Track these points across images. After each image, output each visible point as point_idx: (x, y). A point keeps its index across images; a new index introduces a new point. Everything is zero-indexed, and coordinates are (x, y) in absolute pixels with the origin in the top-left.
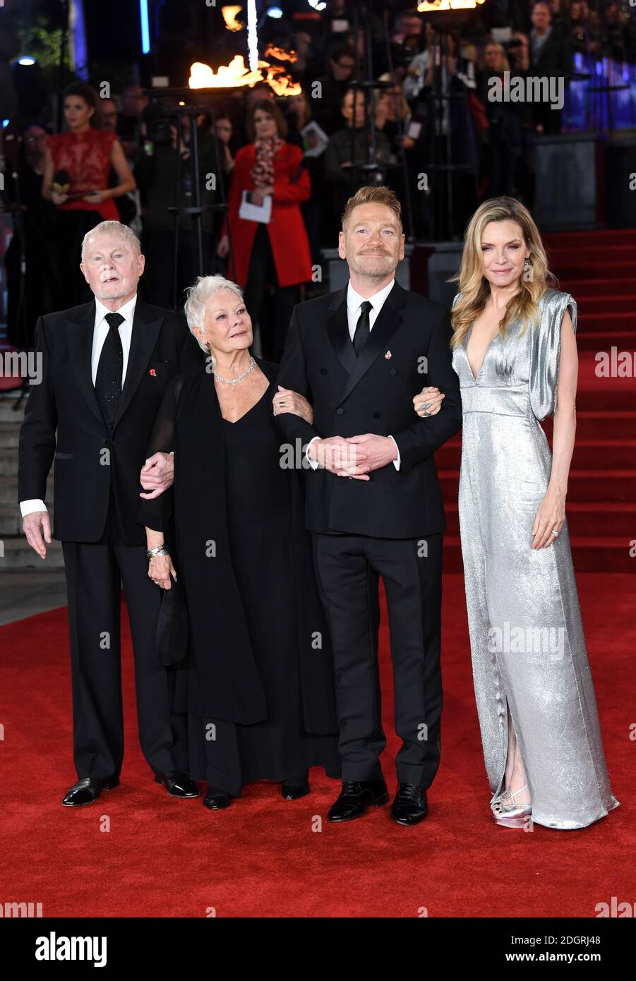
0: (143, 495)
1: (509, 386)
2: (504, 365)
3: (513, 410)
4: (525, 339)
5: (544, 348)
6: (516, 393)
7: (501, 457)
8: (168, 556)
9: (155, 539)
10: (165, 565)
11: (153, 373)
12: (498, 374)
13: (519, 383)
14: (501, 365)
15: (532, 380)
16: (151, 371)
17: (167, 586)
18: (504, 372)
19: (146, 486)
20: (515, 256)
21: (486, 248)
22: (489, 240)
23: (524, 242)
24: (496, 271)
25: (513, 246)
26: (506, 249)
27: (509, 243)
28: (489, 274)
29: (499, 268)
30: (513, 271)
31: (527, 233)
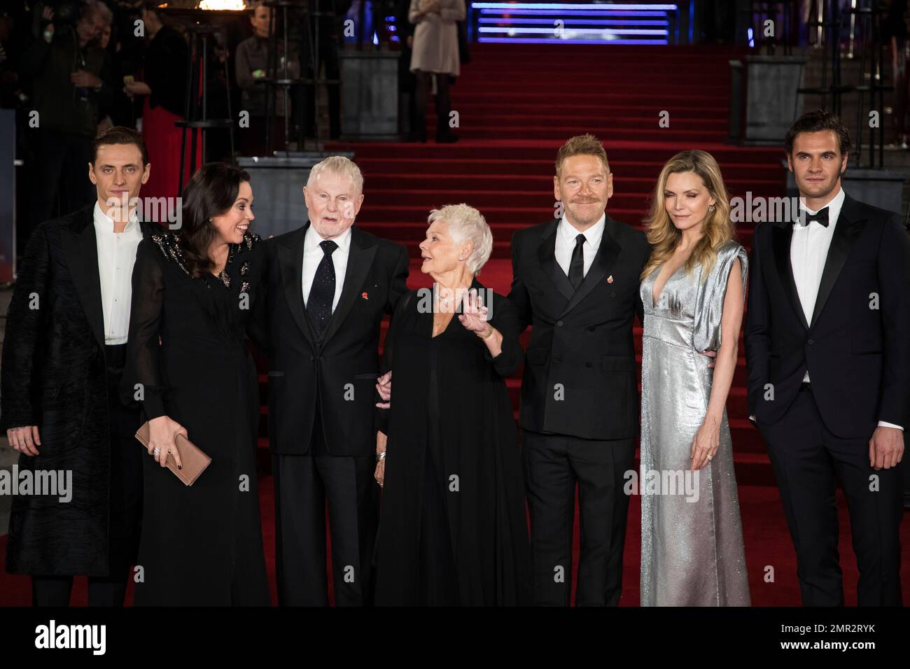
1: (677, 320)
2: (674, 300)
3: (678, 341)
6: (683, 326)
11: (365, 296)
12: (669, 307)
14: (672, 300)
16: (363, 294)
18: (673, 306)
20: (694, 204)
21: (668, 195)
22: (670, 188)
23: (705, 191)
24: (676, 216)
25: (691, 195)
26: (685, 197)
27: (687, 192)
28: (673, 217)
29: (678, 213)
30: (690, 217)
31: (709, 184)
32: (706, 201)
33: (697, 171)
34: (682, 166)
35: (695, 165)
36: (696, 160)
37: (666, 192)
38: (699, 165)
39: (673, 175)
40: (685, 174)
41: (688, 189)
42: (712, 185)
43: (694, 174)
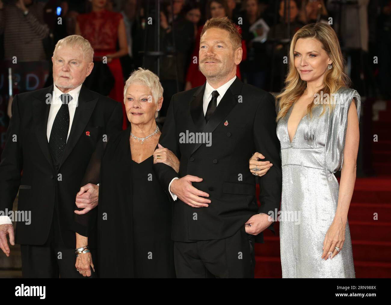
0: (77, 212)
1: (312, 148)
2: (309, 134)
3: (315, 164)
4: (323, 118)
5: (336, 124)
6: (317, 153)
7: (306, 195)
8: (89, 253)
9: (82, 241)
10: (87, 259)
11: (88, 134)
12: (305, 139)
13: (318, 146)
14: (307, 134)
15: (327, 145)
16: (87, 133)
17: (88, 274)
18: (309, 139)
19: (79, 205)
20: (314, 62)
21: (296, 55)
22: (298, 50)
23: (324, 53)
24: (302, 71)
25: (312, 55)
26: (308, 57)
27: (309, 53)
28: (300, 72)
29: (303, 69)
30: (312, 72)
31: (326, 47)
32: (324, 61)
33: (318, 37)
34: (307, 33)
35: (317, 33)
36: (318, 29)
37: (295, 53)
38: (320, 33)
39: (300, 40)
40: (308, 39)
41: (310, 51)
42: (329, 49)
43: (316, 39)
